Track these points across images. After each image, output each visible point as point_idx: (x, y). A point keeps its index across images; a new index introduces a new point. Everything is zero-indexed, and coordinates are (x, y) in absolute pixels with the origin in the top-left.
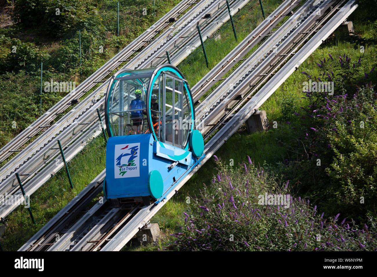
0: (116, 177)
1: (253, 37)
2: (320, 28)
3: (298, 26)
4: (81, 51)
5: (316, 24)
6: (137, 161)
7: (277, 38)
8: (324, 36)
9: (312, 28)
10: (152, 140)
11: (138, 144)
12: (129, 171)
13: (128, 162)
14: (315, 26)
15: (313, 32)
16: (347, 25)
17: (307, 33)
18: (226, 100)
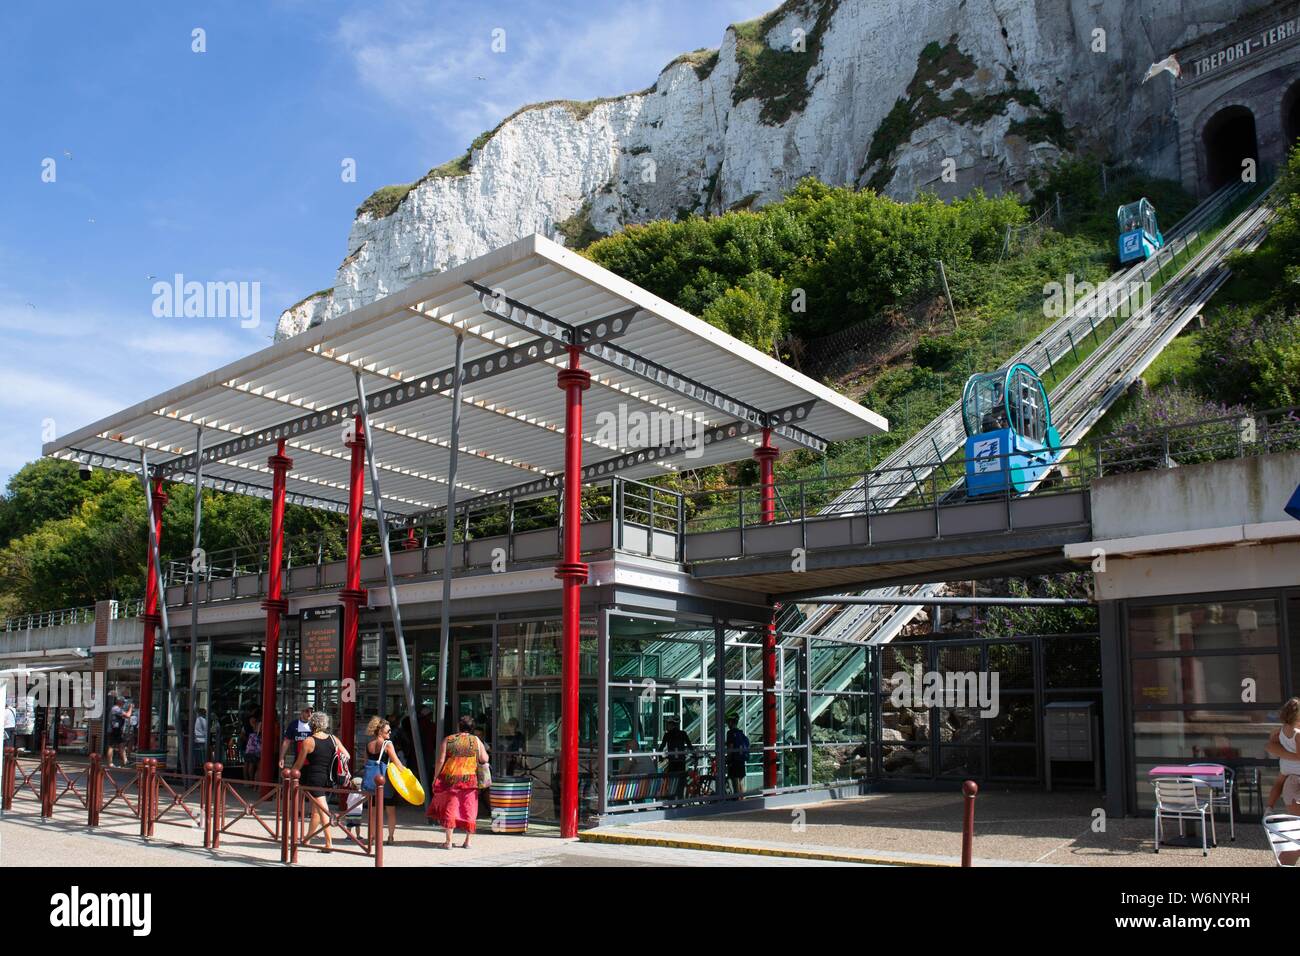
4: (969, 368)
10: (1011, 435)
11: (998, 440)
18: (1107, 375)
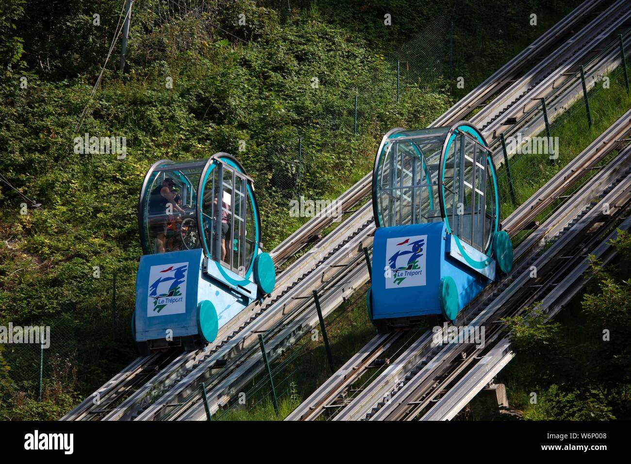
0: (387, 287)
1: (310, 408)
2: (442, 395)
3: (399, 389)
5: (435, 386)
6: (422, 262)
7: (358, 412)
8: (449, 410)
9: (427, 395)
12: (408, 277)
13: (409, 263)
14: (431, 391)
15: (427, 402)
16: (494, 392)
17: (416, 405)
